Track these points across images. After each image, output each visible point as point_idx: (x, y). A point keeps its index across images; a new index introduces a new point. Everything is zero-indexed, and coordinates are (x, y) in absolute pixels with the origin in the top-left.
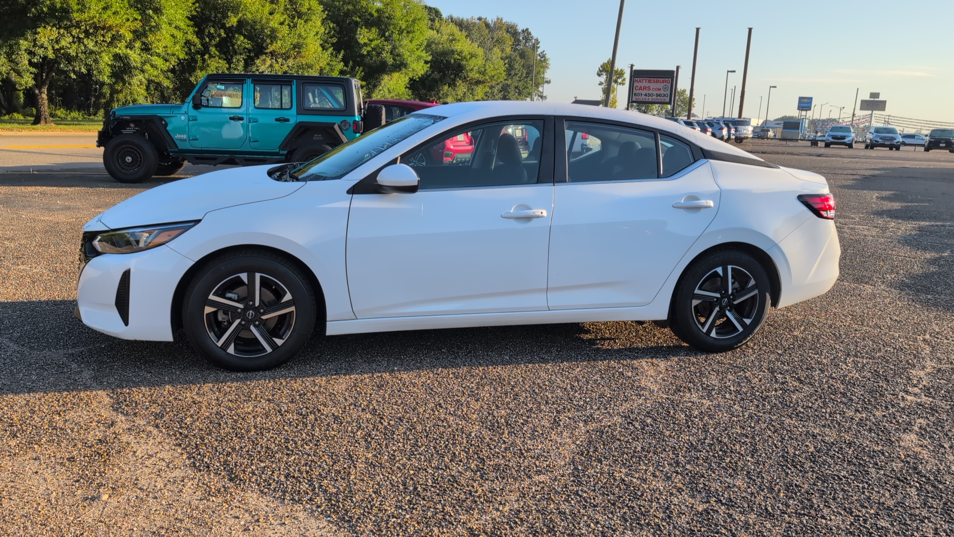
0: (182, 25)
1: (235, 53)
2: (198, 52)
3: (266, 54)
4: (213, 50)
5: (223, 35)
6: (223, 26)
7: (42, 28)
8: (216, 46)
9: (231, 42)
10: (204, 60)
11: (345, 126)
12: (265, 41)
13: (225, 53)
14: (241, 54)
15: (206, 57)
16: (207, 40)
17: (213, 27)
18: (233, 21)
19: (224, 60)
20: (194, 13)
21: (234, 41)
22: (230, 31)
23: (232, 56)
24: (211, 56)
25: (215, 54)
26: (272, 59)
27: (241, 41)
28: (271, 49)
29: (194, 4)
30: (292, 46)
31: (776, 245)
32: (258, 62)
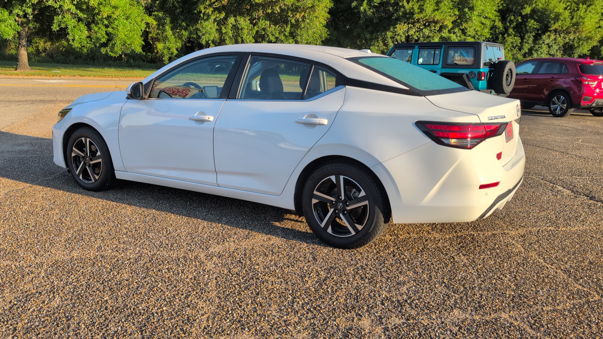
0: (491, 16)
1: (527, 32)
2: (501, 33)
3: (550, 31)
4: (511, 30)
5: (520, 20)
6: (521, 14)
7: (398, 25)
8: (514, 28)
9: (525, 25)
10: (504, 38)
11: (471, 75)
12: (550, 22)
13: (520, 33)
14: (531, 32)
15: (506, 35)
16: (508, 24)
17: (514, 15)
18: (527, 10)
19: (519, 37)
20: (501, 7)
21: (527, 24)
22: (525, 18)
23: (524, 35)
24: (509, 35)
25: (511, 33)
26: (556, 34)
27: (532, 23)
28: (554, 28)
29: (500, 2)
30: (571, 25)
31: (380, 164)
32: (544, 37)
